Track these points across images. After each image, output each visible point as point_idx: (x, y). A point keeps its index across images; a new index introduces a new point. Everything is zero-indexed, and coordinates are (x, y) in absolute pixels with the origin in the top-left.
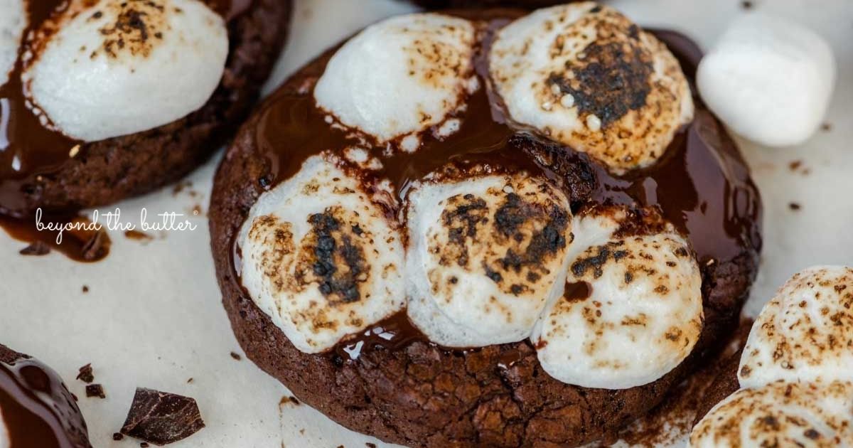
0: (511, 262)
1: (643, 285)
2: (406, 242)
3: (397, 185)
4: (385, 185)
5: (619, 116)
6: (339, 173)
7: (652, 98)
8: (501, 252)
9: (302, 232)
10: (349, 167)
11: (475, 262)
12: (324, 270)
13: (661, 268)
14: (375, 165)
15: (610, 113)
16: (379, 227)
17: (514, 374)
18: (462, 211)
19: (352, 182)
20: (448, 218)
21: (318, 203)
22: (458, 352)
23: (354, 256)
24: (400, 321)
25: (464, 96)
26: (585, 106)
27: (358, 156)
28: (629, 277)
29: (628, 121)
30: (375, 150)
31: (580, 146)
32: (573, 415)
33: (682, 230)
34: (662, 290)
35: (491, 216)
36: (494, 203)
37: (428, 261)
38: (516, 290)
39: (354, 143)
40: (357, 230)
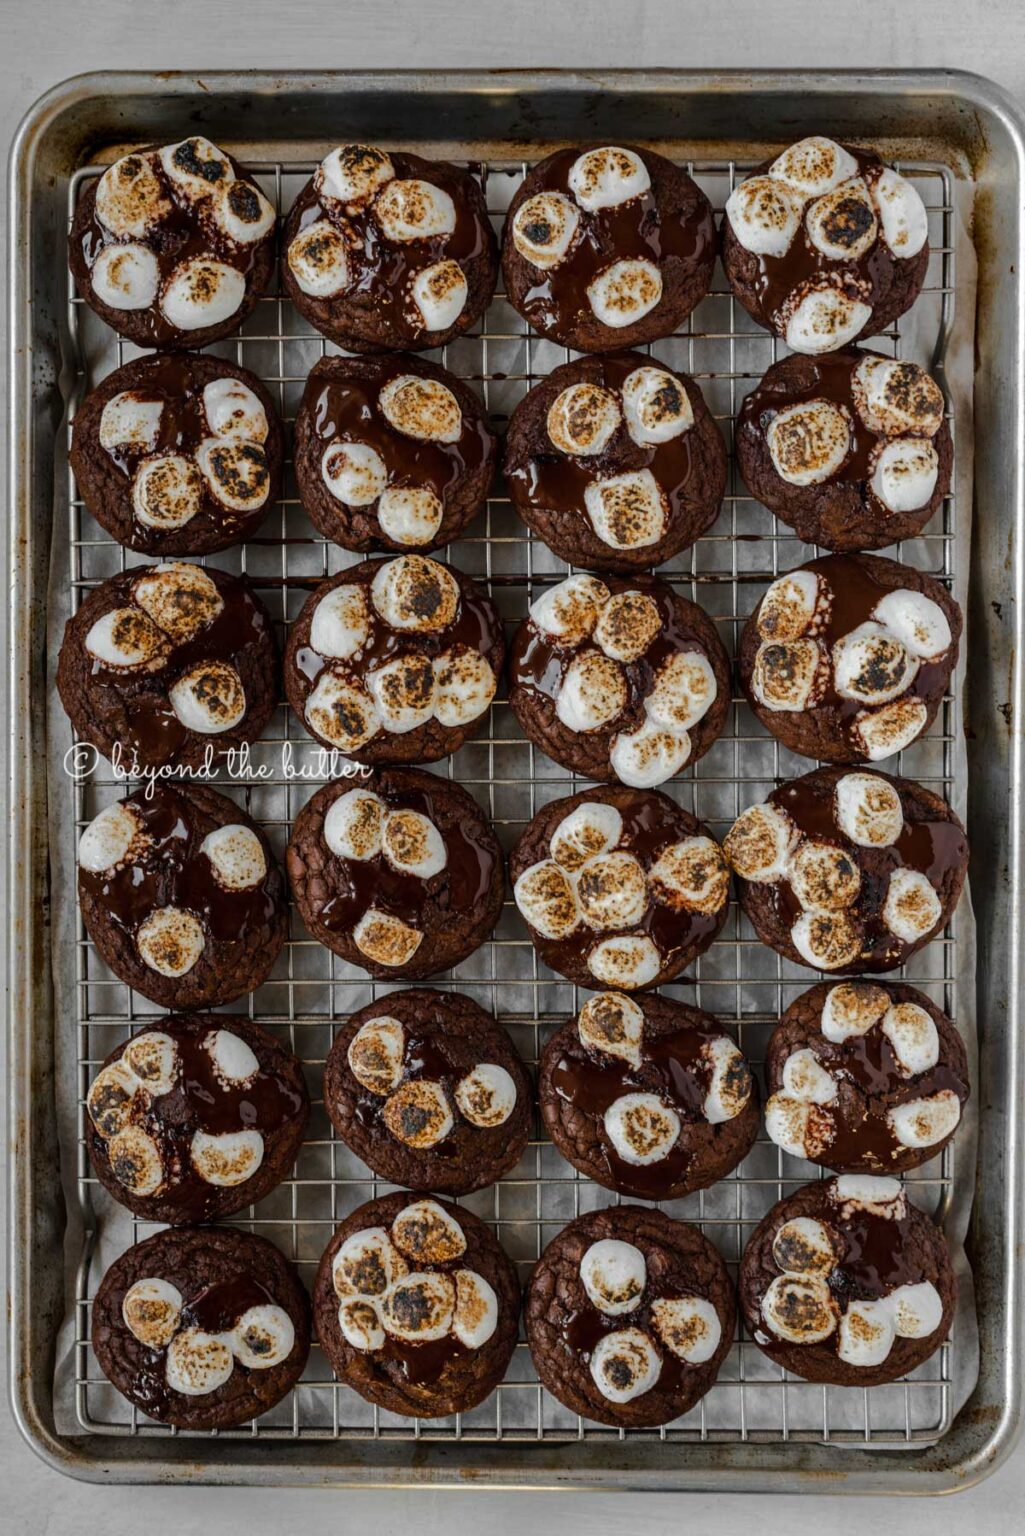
0: (418, 698)
1: (470, 681)
2: (372, 700)
3: (359, 675)
4: (355, 677)
5: (434, 611)
6: (335, 680)
7: (444, 597)
8: (413, 697)
9: (332, 714)
10: (338, 676)
11: (404, 704)
12: (348, 728)
13: (474, 671)
14: (348, 671)
15: (430, 613)
16: (360, 699)
17: (433, 731)
18: (390, 683)
19: (342, 682)
20: (386, 688)
21: (333, 698)
22: (409, 733)
23: (356, 717)
24: (383, 731)
25: (371, 626)
26: (419, 614)
27: (340, 670)
28: (464, 680)
29: (438, 611)
30: (345, 664)
31: (424, 629)
32: (460, 735)
33: (476, 647)
34: (478, 680)
35: (403, 682)
36: (402, 675)
37: (384, 706)
38: (423, 707)
39: (336, 665)
40: (353, 705)
